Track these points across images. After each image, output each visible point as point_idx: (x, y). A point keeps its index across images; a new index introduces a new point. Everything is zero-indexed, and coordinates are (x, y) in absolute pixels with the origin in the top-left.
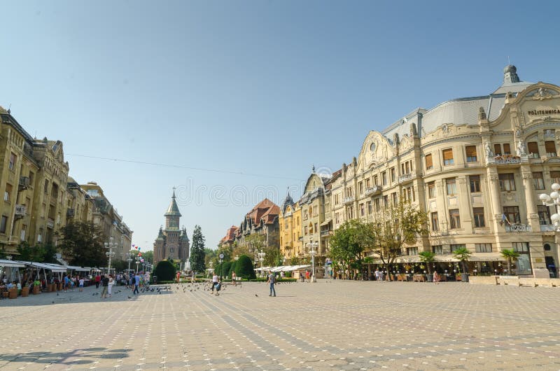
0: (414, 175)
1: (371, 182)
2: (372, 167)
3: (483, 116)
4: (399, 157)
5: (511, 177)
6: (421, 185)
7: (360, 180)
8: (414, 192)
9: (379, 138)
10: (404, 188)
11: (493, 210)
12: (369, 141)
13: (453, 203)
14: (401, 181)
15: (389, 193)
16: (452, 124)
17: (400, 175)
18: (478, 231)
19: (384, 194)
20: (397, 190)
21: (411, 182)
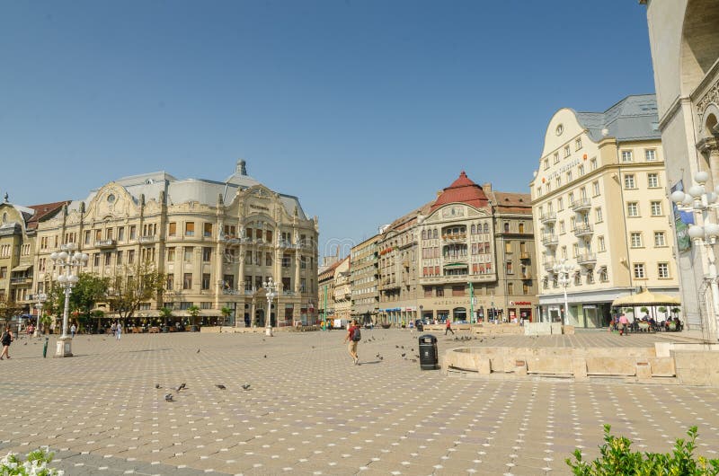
0: (157, 238)
1: (103, 235)
2: (107, 219)
3: (221, 201)
4: (142, 218)
5: (233, 252)
6: (163, 247)
7: (86, 228)
8: (154, 253)
9: (122, 192)
10: (144, 247)
11: (217, 277)
12: (107, 192)
13: (188, 268)
14: (143, 241)
15: (125, 250)
16: (198, 203)
17: (141, 234)
18: (204, 292)
19: (119, 249)
20: (136, 248)
21: (153, 244)
